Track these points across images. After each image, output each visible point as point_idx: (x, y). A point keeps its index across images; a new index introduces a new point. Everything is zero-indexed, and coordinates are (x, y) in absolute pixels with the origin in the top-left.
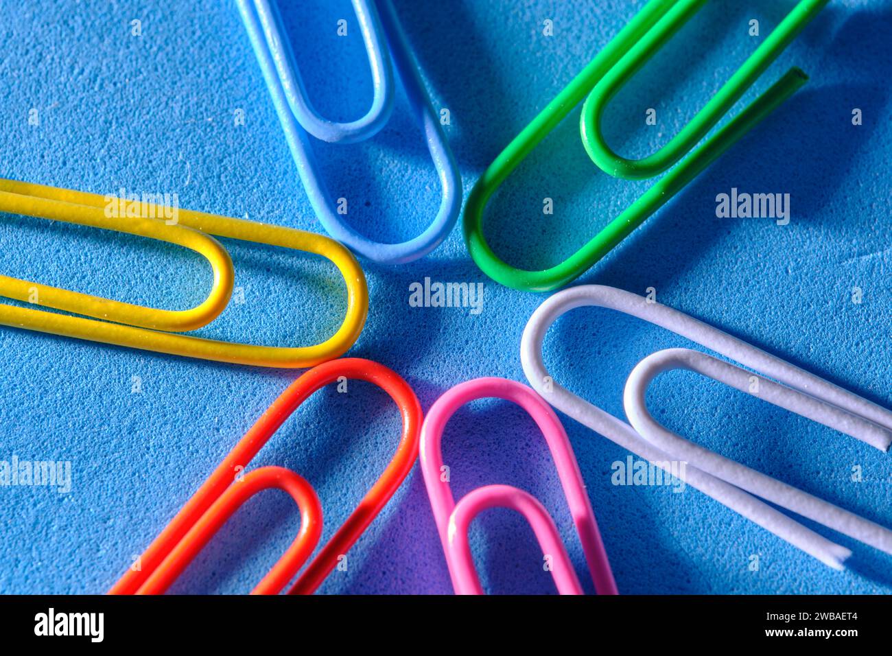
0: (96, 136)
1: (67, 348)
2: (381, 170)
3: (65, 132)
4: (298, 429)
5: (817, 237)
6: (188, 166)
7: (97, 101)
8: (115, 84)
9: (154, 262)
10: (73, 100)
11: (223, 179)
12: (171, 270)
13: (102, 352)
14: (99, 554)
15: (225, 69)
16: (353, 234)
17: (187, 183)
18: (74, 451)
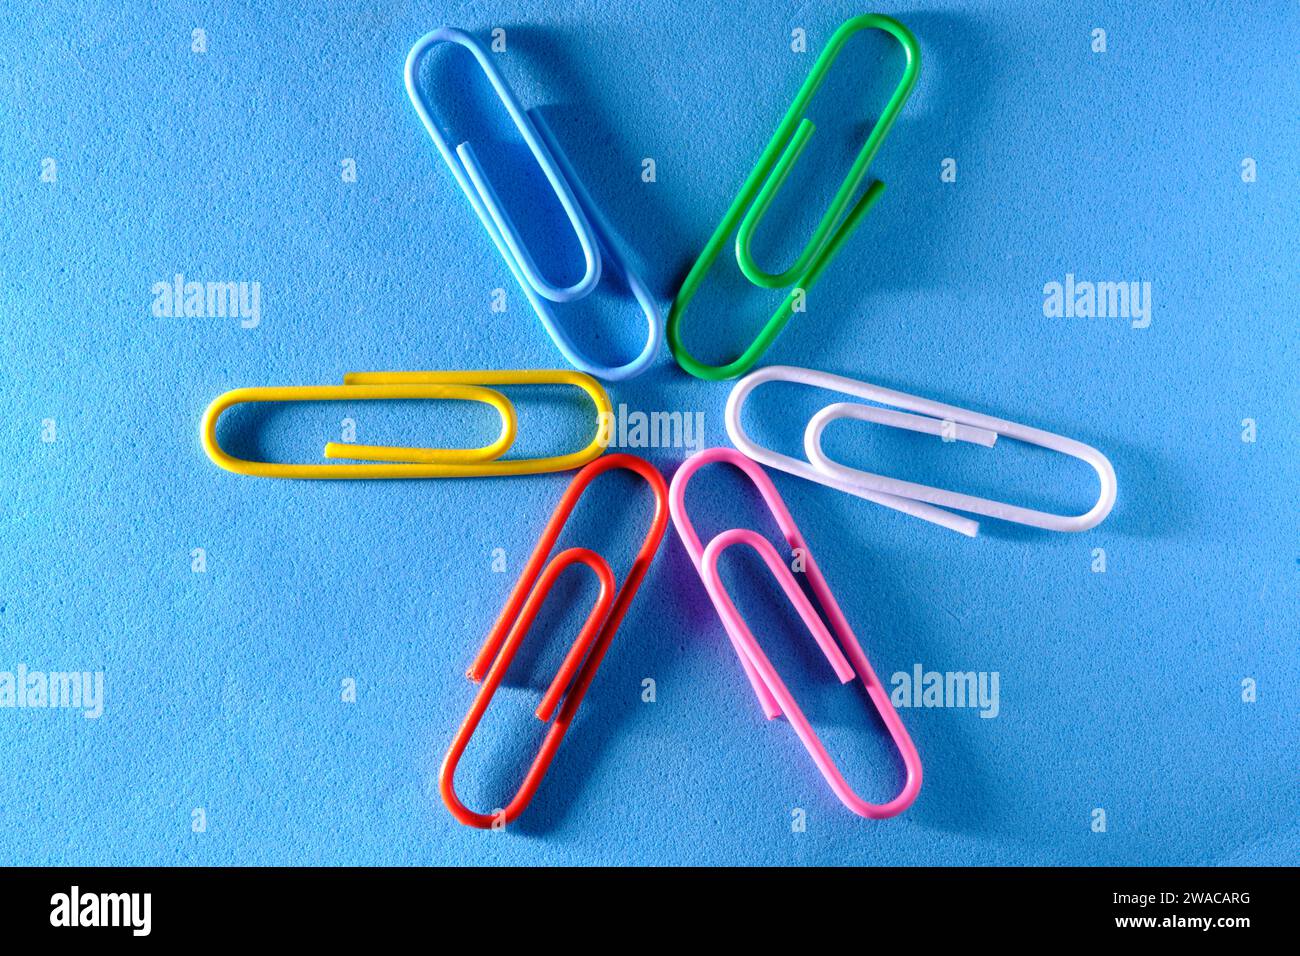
0: (396, 326)
1: (410, 486)
2: (601, 309)
3: (374, 327)
4: (582, 511)
5: (917, 297)
6: (465, 335)
7: (391, 300)
8: (401, 284)
9: (456, 410)
10: (374, 302)
11: (492, 339)
12: (470, 414)
13: (435, 482)
14: (465, 627)
15: (476, 257)
16: (592, 365)
17: (467, 348)
18: (431, 557)
